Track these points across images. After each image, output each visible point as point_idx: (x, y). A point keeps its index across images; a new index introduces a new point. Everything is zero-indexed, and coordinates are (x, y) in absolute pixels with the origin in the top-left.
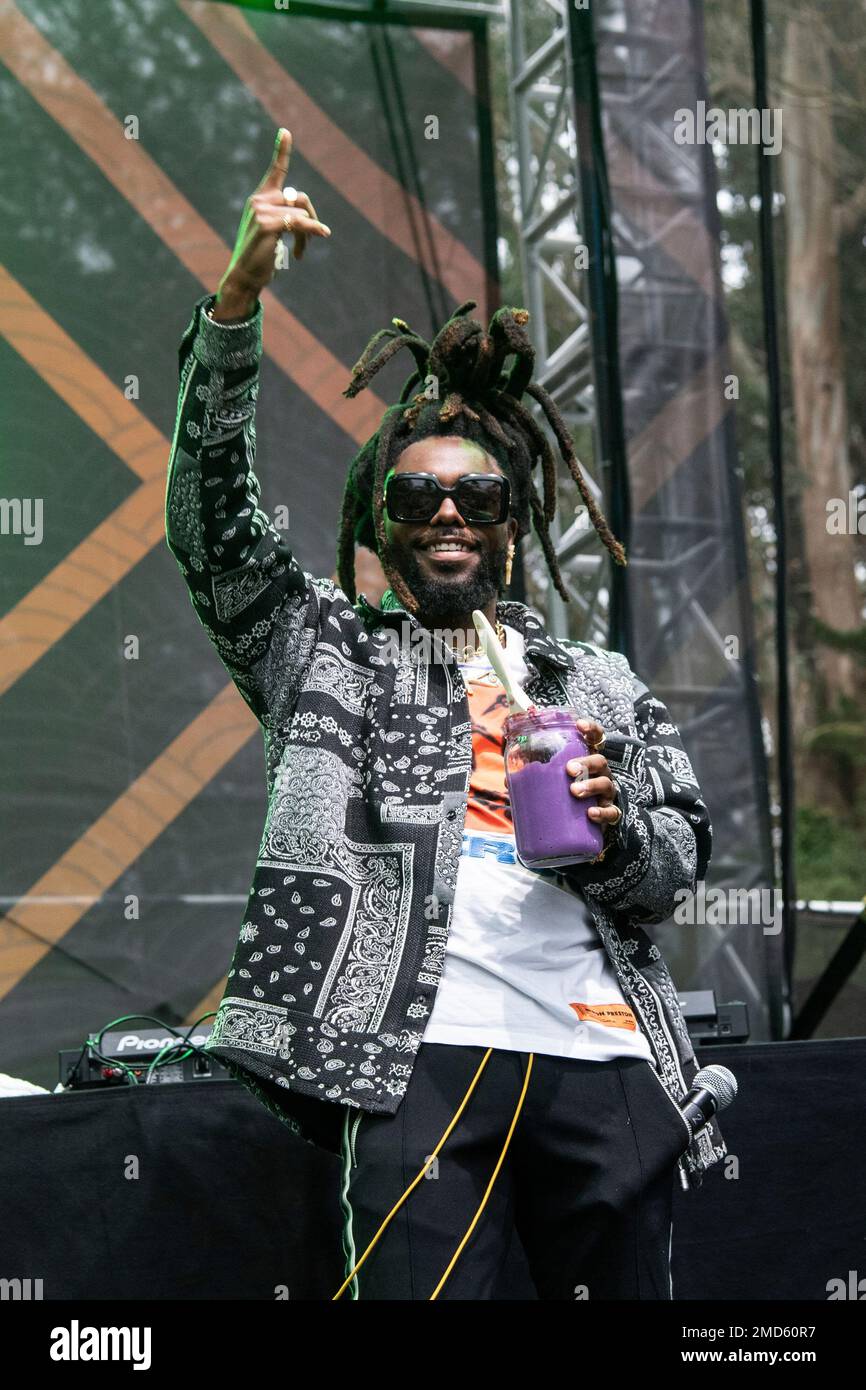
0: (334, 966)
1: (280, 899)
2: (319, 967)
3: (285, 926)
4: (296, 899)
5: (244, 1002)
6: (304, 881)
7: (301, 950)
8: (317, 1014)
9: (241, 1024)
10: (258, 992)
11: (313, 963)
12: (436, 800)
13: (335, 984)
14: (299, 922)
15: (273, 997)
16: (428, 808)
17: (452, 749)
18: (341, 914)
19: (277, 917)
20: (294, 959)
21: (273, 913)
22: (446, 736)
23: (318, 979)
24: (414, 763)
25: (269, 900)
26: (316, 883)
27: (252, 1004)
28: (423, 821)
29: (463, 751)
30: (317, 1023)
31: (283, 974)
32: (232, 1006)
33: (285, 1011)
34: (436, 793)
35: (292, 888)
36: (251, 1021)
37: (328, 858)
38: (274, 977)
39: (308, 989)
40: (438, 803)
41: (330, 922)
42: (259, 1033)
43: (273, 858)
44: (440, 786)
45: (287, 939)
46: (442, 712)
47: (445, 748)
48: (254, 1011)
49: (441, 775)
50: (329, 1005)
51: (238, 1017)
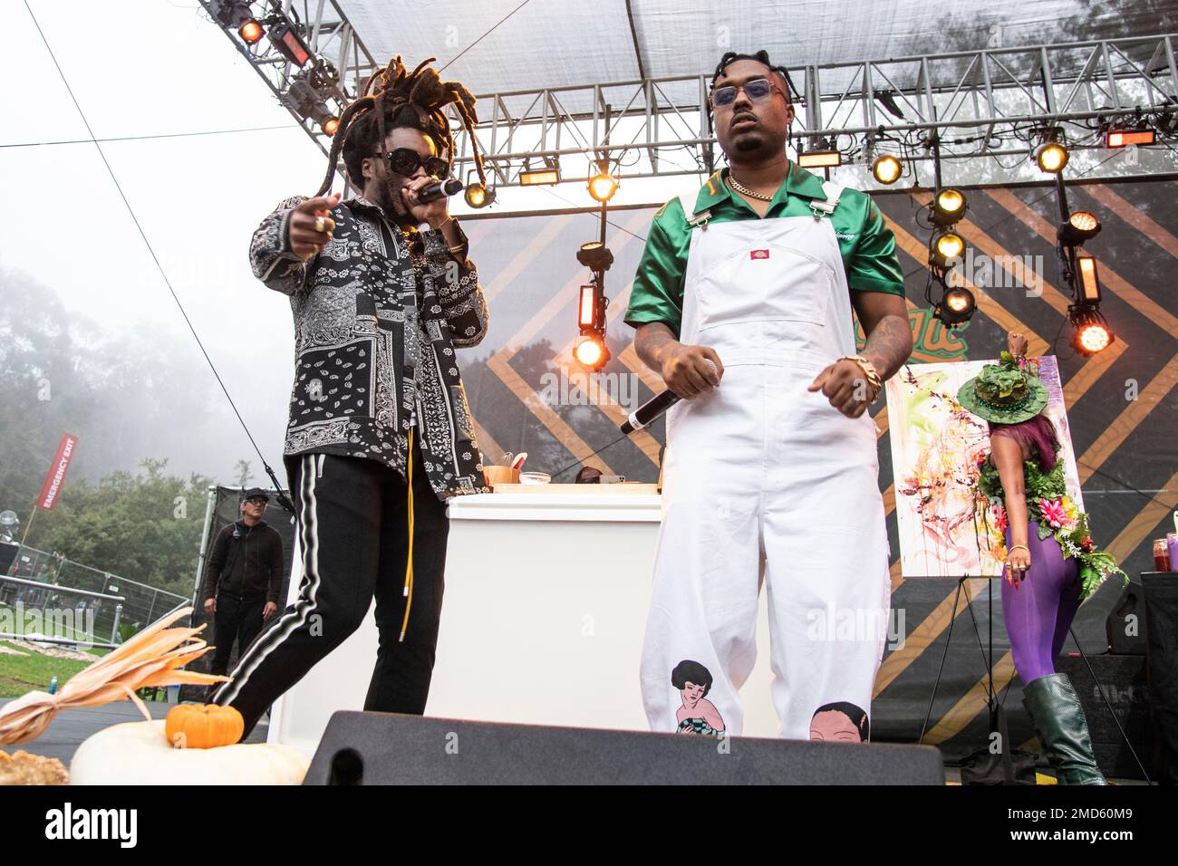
0: (372, 388)
1: (330, 365)
2: (364, 390)
3: (337, 377)
4: (339, 362)
5: (322, 422)
6: (341, 353)
7: (349, 385)
8: (372, 415)
9: (322, 433)
10: (329, 415)
11: (359, 390)
12: (401, 309)
13: (376, 399)
14: (343, 373)
15: (338, 413)
16: (396, 313)
17: (403, 282)
18: (367, 359)
19: (330, 374)
20: (347, 391)
21: (327, 373)
22: (400, 275)
23: (365, 397)
24: (385, 286)
25: (323, 367)
26: (348, 350)
27: (327, 422)
28: (395, 320)
29: (410, 284)
30: (373, 421)
31: (342, 401)
32: (313, 426)
33: (347, 418)
34: (400, 305)
35: (334, 358)
36: (328, 430)
37: (351, 335)
38: (337, 404)
39: (360, 403)
40: (401, 310)
41: (362, 366)
42: (333, 434)
43: (319, 345)
44: (400, 302)
45: (340, 384)
46: (396, 263)
47: (400, 282)
48: (328, 425)
49: (400, 296)
50: (376, 411)
51: (320, 430)
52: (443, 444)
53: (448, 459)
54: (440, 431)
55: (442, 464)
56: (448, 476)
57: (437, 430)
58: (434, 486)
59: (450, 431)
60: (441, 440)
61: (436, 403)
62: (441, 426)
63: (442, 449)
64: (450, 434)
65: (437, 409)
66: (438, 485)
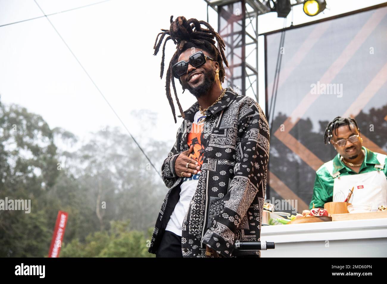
52: (198, 228)
53: (198, 237)
54: (198, 220)
55: (194, 240)
56: (195, 247)
57: (197, 219)
58: (183, 252)
59: (203, 221)
60: (197, 226)
61: (201, 203)
62: (199, 218)
63: (197, 231)
64: (203, 224)
65: (200, 207)
66: (186, 251)
